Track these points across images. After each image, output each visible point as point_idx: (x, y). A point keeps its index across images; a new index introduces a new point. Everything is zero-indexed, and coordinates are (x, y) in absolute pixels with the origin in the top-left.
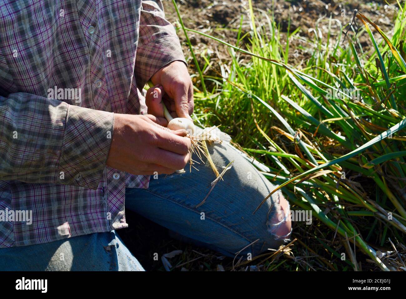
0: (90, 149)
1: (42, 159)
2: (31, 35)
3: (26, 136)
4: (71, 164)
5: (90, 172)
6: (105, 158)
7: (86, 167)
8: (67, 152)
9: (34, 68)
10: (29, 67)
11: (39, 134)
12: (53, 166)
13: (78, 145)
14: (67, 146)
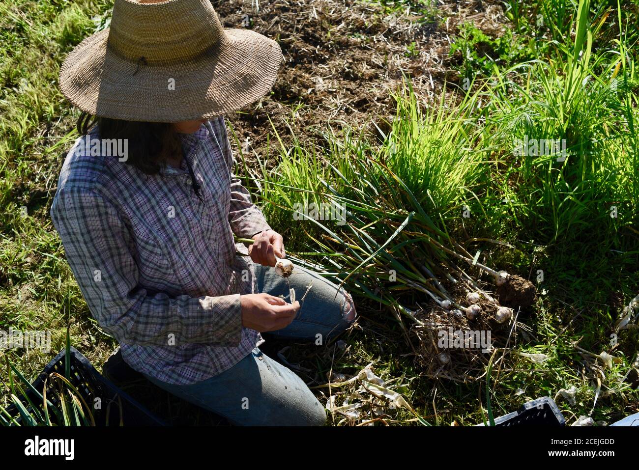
0: (230, 319)
1: (202, 331)
2: (168, 227)
3: (191, 320)
4: (221, 330)
5: (234, 332)
6: (241, 322)
7: (230, 330)
8: (217, 324)
9: (193, 280)
10: (190, 280)
11: (198, 317)
12: (210, 333)
13: (222, 318)
14: (216, 320)
